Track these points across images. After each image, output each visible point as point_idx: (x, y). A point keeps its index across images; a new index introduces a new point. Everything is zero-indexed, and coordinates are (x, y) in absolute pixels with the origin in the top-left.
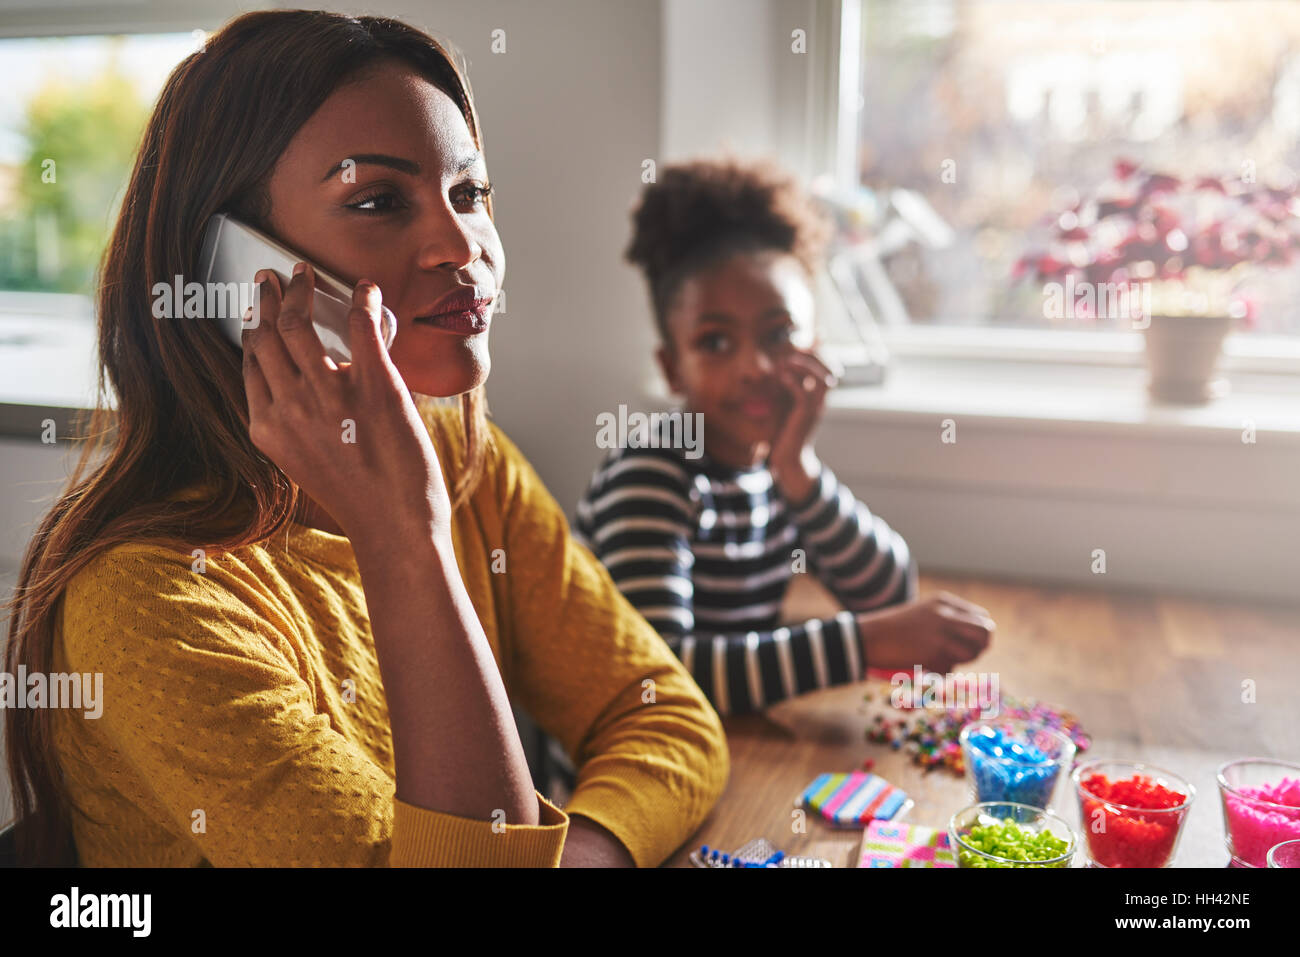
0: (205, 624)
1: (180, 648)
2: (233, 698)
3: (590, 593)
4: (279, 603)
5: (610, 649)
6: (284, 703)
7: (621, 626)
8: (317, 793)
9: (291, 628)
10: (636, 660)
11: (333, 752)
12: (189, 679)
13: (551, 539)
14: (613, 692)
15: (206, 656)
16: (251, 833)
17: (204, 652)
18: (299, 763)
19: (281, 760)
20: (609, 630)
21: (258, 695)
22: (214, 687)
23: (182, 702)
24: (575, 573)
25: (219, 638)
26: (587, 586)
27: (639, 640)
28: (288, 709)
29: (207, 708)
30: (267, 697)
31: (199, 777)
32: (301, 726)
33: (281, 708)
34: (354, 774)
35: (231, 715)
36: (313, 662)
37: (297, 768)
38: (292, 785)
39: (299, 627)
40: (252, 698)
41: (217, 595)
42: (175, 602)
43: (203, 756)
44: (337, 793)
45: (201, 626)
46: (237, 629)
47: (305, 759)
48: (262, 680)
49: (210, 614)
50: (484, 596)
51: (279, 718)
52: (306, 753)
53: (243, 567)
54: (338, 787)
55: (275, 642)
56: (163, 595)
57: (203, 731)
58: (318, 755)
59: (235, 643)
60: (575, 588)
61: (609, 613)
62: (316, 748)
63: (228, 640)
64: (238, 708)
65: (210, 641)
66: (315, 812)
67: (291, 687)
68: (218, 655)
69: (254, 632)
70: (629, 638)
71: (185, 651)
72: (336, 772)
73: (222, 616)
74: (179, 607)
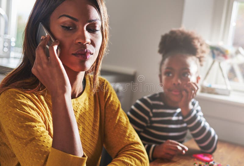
0: (23, 106)
1: (17, 110)
2: (26, 122)
3: (123, 123)
4: (43, 107)
5: (125, 136)
6: (37, 126)
7: (128, 131)
8: (38, 145)
9: (44, 112)
10: (130, 139)
11: (45, 138)
12: (17, 117)
13: (116, 109)
14: (123, 146)
15: (22, 113)
16: (24, 151)
17: (21, 112)
18: (37, 138)
19: (33, 137)
20: (125, 132)
21: (31, 123)
22: (22, 119)
23: (15, 121)
24: (120, 117)
25: (25, 110)
26: (122, 121)
27: (132, 135)
28: (38, 127)
29: (20, 123)
30: (33, 124)
31: (16, 138)
32: (40, 131)
33: (36, 127)
34: (48, 143)
35: (25, 126)
36: (49, 121)
37: (36, 139)
38: (34, 142)
39: (47, 113)
40: (30, 123)
41: (28, 101)
42: (18, 101)
43: (18, 134)
44: (43, 146)
45: (22, 107)
46: (30, 109)
47: (38, 138)
48: (34, 120)
49: (25, 105)
50: (97, 119)
51: (35, 128)
52: (39, 136)
53: (37, 98)
54: (44, 144)
55: (39, 114)
56: (16, 99)
57: (18, 128)
58: (42, 137)
59: (29, 111)
60: (119, 121)
61: (126, 128)
62: (41, 136)
63: (28, 111)
64: (26, 125)
65: (23, 110)
66: (37, 149)
67: (40, 123)
68: (24, 113)
69: (34, 111)
70: (130, 134)
71: (18, 111)
72: (45, 142)
73: (27, 105)
74: (19, 102)
